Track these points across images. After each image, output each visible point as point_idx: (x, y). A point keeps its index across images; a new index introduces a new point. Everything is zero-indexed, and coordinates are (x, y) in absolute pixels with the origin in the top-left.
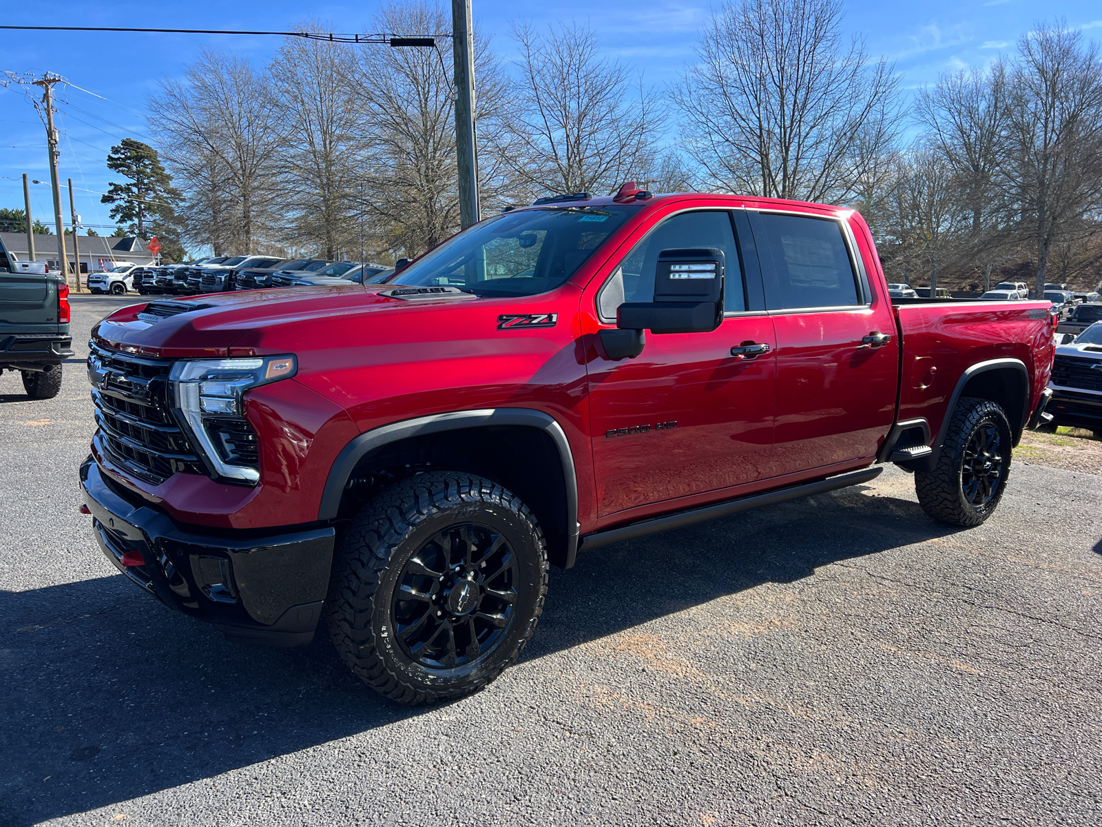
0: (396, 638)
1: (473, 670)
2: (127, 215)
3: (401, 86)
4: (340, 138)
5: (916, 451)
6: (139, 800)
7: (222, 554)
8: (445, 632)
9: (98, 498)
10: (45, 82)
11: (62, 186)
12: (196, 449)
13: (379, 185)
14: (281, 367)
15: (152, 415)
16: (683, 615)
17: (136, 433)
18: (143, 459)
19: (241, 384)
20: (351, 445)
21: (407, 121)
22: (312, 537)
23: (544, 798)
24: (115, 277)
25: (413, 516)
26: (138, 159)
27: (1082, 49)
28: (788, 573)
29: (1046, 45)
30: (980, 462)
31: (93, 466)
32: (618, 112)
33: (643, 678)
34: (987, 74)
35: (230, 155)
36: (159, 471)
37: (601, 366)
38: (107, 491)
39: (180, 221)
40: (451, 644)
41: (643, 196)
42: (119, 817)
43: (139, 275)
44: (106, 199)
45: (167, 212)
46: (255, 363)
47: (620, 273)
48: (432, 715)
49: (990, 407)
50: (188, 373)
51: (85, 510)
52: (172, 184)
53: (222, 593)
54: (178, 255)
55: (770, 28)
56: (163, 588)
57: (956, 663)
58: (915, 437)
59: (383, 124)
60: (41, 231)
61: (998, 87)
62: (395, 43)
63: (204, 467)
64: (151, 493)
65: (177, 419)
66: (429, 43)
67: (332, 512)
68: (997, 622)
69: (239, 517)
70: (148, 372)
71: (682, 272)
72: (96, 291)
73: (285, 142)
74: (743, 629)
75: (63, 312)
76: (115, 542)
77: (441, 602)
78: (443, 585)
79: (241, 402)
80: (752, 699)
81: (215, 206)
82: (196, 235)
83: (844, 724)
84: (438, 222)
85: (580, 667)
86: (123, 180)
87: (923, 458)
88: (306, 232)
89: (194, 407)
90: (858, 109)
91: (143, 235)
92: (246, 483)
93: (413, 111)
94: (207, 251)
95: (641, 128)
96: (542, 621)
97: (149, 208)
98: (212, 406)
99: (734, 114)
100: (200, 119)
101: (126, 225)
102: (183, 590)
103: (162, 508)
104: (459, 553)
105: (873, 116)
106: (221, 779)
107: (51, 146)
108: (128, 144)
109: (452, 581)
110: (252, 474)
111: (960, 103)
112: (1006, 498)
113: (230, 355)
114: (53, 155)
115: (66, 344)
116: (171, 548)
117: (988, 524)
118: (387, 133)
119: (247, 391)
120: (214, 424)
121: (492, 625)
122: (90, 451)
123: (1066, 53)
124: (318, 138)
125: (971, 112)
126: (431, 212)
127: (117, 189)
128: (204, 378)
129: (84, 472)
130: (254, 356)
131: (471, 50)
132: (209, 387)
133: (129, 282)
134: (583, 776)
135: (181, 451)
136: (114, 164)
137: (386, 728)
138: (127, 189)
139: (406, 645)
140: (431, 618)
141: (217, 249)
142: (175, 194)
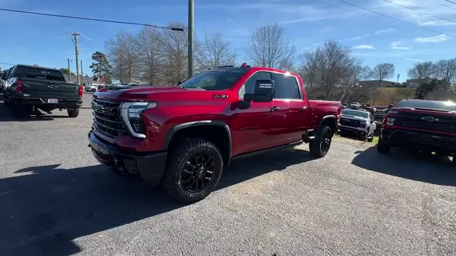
0: (182, 184)
1: (202, 193)
2: (97, 71)
3: (172, 42)
4: (156, 54)
5: (312, 138)
6: (107, 231)
7: (134, 159)
8: (195, 183)
9: (94, 142)
10: (75, 35)
11: (79, 63)
12: (126, 128)
13: (165, 67)
14: (153, 105)
15: (112, 118)
16: (256, 178)
17: (108, 123)
18: (109, 131)
19: (141, 110)
20: (172, 129)
21: (174, 51)
22: (160, 155)
23: (225, 229)
24: (93, 87)
25: (188, 150)
26: (100, 57)
27: (338, 45)
28: (281, 168)
29: (330, 44)
30: (324, 141)
31: (92, 133)
32: (228, 52)
33: (247, 195)
34: (315, 50)
35: (126, 57)
36: (115, 134)
37: (239, 111)
38: (97, 140)
39: (111, 74)
40: (197, 186)
41: (249, 66)
42: (101, 236)
43: (99, 87)
44: (91, 67)
45: (108, 71)
46: (146, 104)
47: (244, 86)
48: (191, 206)
49: (328, 127)
50: (125, 106)
51: (90, 146)
52: (110, 64)
53: (132, 170)
54: (110, 82)
55: (267, 34)
56: (114, 169)
57: (326, 191)
58: (311, 134)
59: (167, 51)
60: (73, 74)
61: (317, 54)
62: (173, 29)
63: (128, 133)
64: (111, 141)
65: (121, 119)
66: (182, 30)
67: (166, 148)
68: (333, 181)
69: (139, 148)
70: (112, 105)
71: (262, 86)
72: (88, 91)
73: (140, 54)
74: (271, 182)
75: (80, 94)
76: (99, 155)
77: (195, 174)
78: (196, 169)
79: (141, 115)
80: (277, 201)
81: (121, 70)
82: (116, 78)
83: (302, 207)
84: (181, 77)
85: (230, 192)
86: (96, 62)
87: (313, 139)
88: (145, 78)
89: (126, 115)
90: (287, 56)
91: (101, 77)
92: (142, 138)
93: (175, 48)
94: (118, 82)
95: (234, 56)
96: (221, 180)
97: (103, 70)
98: (132, 116)
99: (258, 54)
100: (118, 47)
101: (96, 74)
102: (121, 169)
103: (115, 145)
104: (200, 161)
105: (291, 57)
106: (132, 224)
107: (76, 52)
108: (97, 53)
109: (198, 168)
110: (144, 136)
111: (309, 56)
112: (330, 150)
113: (138, 101)
114: (77, 54)
115: (81, 102)
116: (118, 157)
117: (325, 157)
118: (168, 54)
119: (143, 112)
120: (132, 121)
121: (207, 180)
122: (91, 129)
123: (335, 46)
124: (150, 53)
125: (311, 59)
126: (179, 75)
127: (94, 64)
128: (130, 107)
129: (89, 135)
130: (145, 101)
131: (193, 33)
132: (131, 110)
133: (97, 89)
134: (236, 223)
135: (121, 128)
136: (94, 58)
137: (178, 209)
138: (97, 65)
139: (184, 186)
140: (192, 179)
141: (121, 81)
142: (110, 66)
